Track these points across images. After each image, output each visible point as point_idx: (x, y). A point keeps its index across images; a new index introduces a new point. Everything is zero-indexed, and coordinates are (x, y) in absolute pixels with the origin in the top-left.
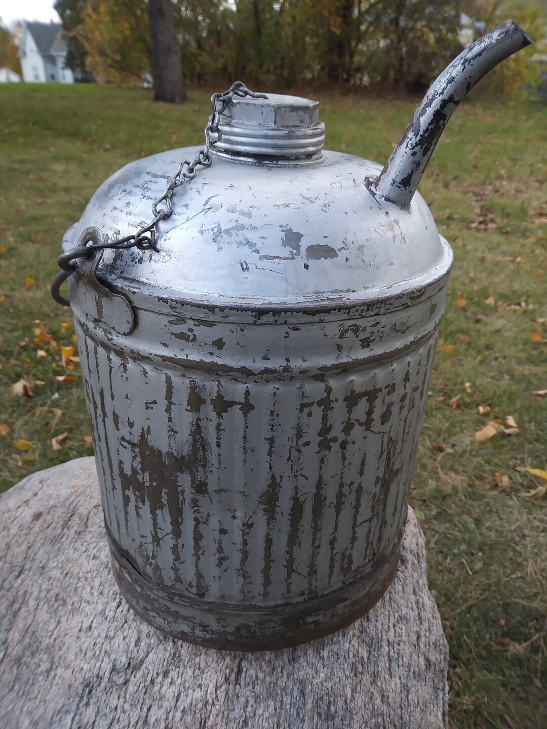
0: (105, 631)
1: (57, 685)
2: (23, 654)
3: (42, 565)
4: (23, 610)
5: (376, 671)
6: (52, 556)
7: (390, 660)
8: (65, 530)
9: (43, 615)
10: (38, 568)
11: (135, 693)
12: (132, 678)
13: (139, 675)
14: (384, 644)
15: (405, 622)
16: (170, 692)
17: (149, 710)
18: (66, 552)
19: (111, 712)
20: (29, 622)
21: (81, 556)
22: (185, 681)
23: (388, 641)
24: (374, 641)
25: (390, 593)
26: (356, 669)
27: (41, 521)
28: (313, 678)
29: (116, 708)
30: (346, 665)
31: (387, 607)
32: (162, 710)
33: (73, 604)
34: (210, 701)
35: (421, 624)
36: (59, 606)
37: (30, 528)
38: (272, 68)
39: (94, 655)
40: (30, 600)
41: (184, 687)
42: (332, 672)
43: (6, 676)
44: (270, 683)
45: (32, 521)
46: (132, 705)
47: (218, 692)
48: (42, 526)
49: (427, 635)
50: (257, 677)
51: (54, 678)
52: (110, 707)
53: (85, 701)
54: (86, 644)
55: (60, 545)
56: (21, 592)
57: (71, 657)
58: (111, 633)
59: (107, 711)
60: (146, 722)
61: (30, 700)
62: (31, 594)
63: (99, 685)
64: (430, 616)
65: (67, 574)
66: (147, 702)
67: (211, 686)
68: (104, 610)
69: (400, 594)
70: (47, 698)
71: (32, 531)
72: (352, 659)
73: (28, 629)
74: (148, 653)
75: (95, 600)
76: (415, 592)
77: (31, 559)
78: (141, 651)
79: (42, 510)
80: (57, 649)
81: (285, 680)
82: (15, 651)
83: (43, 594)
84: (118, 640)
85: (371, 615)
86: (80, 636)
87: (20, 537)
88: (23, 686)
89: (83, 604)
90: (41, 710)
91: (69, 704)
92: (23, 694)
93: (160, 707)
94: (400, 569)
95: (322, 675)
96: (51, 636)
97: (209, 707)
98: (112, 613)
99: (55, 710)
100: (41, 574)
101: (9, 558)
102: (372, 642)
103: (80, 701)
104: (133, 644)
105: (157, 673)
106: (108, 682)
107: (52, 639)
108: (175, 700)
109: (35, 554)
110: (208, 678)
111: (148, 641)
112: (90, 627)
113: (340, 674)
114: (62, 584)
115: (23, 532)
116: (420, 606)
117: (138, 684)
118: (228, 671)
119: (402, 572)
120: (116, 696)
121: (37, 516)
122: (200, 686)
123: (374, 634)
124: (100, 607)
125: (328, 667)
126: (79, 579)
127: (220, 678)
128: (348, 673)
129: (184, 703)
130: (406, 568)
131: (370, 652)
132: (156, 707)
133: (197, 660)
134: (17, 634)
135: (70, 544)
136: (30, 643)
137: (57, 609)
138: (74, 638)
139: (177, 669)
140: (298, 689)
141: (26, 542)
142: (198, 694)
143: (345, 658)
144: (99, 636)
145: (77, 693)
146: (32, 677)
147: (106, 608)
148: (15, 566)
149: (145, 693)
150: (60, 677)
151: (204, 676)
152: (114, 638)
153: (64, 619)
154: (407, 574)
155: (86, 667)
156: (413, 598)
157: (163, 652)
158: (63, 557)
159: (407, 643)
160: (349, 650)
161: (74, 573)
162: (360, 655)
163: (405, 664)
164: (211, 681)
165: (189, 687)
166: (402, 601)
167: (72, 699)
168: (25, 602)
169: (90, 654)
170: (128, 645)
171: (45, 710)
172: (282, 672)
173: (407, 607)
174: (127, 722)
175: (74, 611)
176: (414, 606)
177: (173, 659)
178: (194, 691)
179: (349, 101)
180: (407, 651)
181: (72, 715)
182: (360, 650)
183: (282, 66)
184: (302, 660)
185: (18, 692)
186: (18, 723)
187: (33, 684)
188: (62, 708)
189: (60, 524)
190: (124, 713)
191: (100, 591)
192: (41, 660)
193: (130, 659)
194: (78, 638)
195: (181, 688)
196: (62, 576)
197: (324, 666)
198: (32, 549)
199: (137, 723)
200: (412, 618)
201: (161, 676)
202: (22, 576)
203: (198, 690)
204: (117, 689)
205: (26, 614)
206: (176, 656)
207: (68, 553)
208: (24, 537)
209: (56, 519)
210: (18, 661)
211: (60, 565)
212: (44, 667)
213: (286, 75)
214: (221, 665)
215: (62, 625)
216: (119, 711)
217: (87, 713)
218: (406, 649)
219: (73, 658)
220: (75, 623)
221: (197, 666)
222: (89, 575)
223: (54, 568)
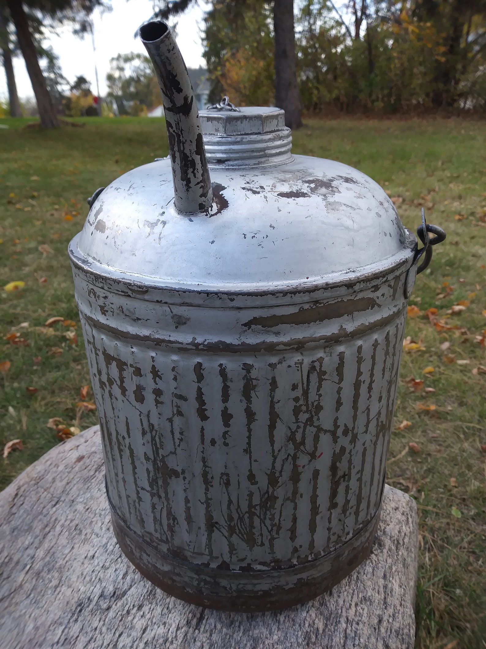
0: (103, 562)
1: (59, 599)
2: (43, 570)
3: (72, 499)
4: (51, 533)
5: (329, 645)
6: (82, 492)
7: (346, 637)
8: (98, 472)
9: (63, 540)
10: (70, 500)
11: (113, 619)
12: (114, 606)
13: (119, 604)
14: (343, 620)
15: (368, 603)
16: (139, 624)
17: (120, 636)
18: (92, 490)
19: (91, 631)
20: (52, 545)
21: (102, 495)
22: (154, 616)
23: (347, 619)
24: (333, 616)
25: (359, 573)
26: (310, 638)
27: (82, 463)
28: (267, 638)
29: (96, 629)
30: (300, 633)
31: (353, 586)
32: (130, 638)
33: (86, 534)
34: (170, 639)
35: (386, 608)
36: (76, 534)
37: (72, 468)
38: (380, 96)
39: (90, 580)
40: (57, 526)
41: (152, 622)
42: (286, 637)
43: (27, 584)
44: (226, 634)
45: (75, 462)
46: (108, 629)
47: (179, 632)
48: (81, 467)
49: (390, 621)
50: (215, 626)
51: (58, 594)
52: (92, 627)
53: (74, 618)
54: (87, 569)
55: (90, 484)
56: (53, 519)
57: (74, 578)
58: (107, 564)
59: (89, 630)
60: (115, 646)
61: (38, 608)
62: (59, 521)
63: (88, 606)
64: (397, 603)
65: (88, 509)
66: (120, 629)
67: (174, 625)
68: (106, 544)
69: (369, 576)
70: (50, 609)
71: (74, 470)
72: (306, 628)
73: (50, 549)
74: (131, 586)
75: (102, 535)
76: (385, 577)
77: (66, 493)
78: (126, 583)
79: (85, 454)
80: (66, 570)
81: (241, 635)
82: (38, 566)
83: (68, 522)
84: (111, 571)
85: (334, 591)
86: (85, 562)
87: (64, 473)
88: (36, 596)
89: (93, 536)
90: (44, 618)
91: (64, 618)
92: (35, 602)
93: (128, 636)
94: (376, 552)
95: (275, 637)
96: (64, 559)
97: (168, 644)
98: (112, 547)
99: (53, 620)
100: (70, 506)
101: (52, 490)
102: (330, 616)
103: (72, 617)
104: (121, 577)
105: (134, 605)
106: (95, 605)
107: (65, 561)
108: (142, 632)
109: (71, 489)
110: (173, 618)
111: (133, 576)
112: (93, 557)
113: (292, 640)
114: (82, 517)
115: (67, 470)
116: (387, 591)
117: (117, 611)
118: (190, 615)
119: (376, 555)
120: (98, 619)
121: (80, 459)
122: (165, 624)
123: (334, 609)
124: (104, 541)
125: (283, 631)
126: (95, 514)
127: (182, 620)
128: (300, 641)
129: (149, 636)
130: (382, 552)
131: (326, 625)
132: (126, 634)
133: (168, 600)
134: (42, 552)
135: (97, 484)
136: (49, 561)
137: (74, 537)
138: (80, 563)
139: (150, 605)
140: (251, 645)
141: (67, 479)
142: (161, 630)
143: (300, 625)
144: (98, 565)
145: (71, 610)
146: (44, 590)
147: (108, 542)
148: (54, 497)
149: (121, 620)
150: (63, 593)
151: (170, 615)
152: (108, 568)
153: (77, 546)
154: (380, 558)
155: (83, 589)
156: (381, 582)
157: (142, 588)
158: (89, 495)
159: (366, 625)
160: (305, 619)
161: (93, 509)
162: (316, 626)
163: (361, 645)
164: (174, 621)
165: (155, 623)
166: (369, 583)
167: (66, 614)
168: (54, 527)
169: (88, 578)
170: (117, 576)
171: (47, 618)
172: (239, 627)
173: (374, 589)
174: (101, 642)
175: (85, 541)
176: (382, 590)
177: (149, 595)
178: (159, 627)
179: (452, 122)
180: (365, 632)
181: (63, 627)
182: (317, 621)
183: (390, 95)
184: (259, 619)
185: (32, 600)
186: (25, 626)
187: (43, 595)
188: (58, 620)
189: (95, 467)
190: (101, 634)
191: (108, 527)
192: (53, 577)
193: (116, 589)
194: (83, 563)
195: (149, 623)
196: (84, 510)
197: (279, 629)
198: (70, 484)
199: (109, 645)
200: (376, 601)
201: (136, 609)
202: (57, 506)
203: (162, 627)
204: (100, 612)
205: (52, 537)
206: (151, 594)
207: (93, 492)
208: (67, 474)
209: (93, 463)
210: (38, 574)
211: (85, 501)
212: (54, 583)
213: (393, 102)
214: (186, 609)
215: (74, 551)
216: (97, 632)
217: (74, 628)
218: (365, 631)
219: (75, 579)
220: (82, 550)
221: (167, 606)
222: (103, 513)
223: (81, 502)
